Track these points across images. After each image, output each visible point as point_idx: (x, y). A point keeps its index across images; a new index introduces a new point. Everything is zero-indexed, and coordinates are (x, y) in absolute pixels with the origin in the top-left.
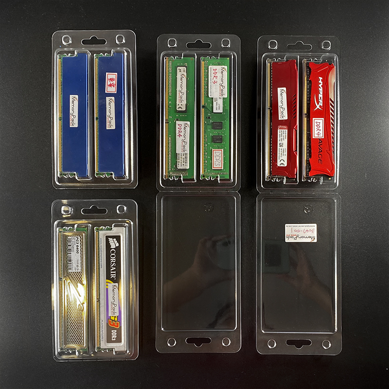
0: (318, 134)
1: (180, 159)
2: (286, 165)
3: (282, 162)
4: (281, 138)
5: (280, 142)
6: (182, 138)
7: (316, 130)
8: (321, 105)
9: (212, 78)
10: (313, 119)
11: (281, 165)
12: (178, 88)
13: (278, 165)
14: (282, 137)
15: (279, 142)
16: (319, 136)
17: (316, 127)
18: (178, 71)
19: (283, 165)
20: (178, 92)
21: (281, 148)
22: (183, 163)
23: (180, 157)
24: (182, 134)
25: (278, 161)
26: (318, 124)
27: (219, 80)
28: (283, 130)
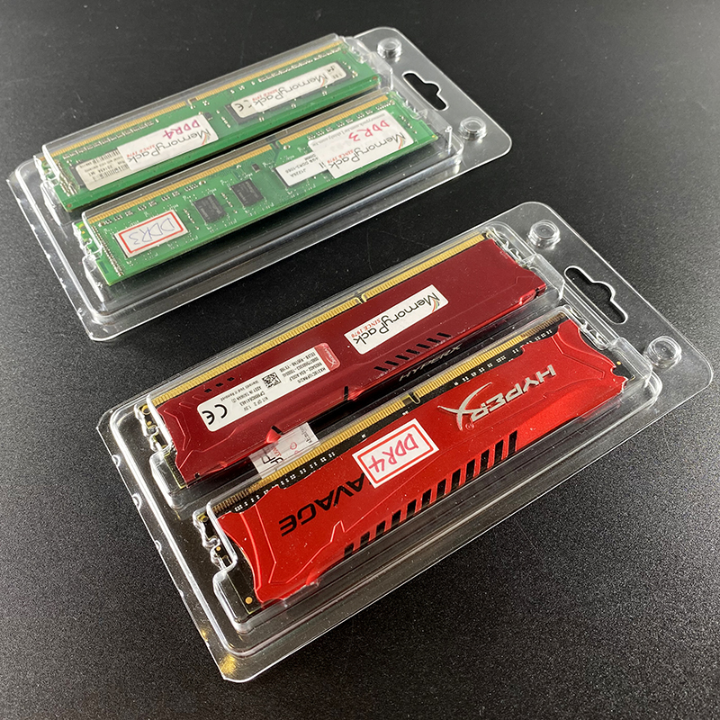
0: (375, 464)
1: (105, 161)
2: (213, 428)
3: (218, 412)
4: (292, 368)
5: (280, 374)
6: (166, 141)
7: (385, 447)
8: (474, 418)
9: (361, 128)
10: (414, 421)
11: (204, 417)
12: (287, 85)
13: (201, 408)
14: (297, 372)
15: (276, 370)
16: (373, 470)
17: (393, 443)
18: (329, 66)
19: (206, 421)
20: (276, 87)
21: (262, 384)
22: (96, 171)
23: (112, 159)
24: (175, 136)
25: (216, 400)
26: (410, 444)
27: (364, 143)
28: (320, 360)
